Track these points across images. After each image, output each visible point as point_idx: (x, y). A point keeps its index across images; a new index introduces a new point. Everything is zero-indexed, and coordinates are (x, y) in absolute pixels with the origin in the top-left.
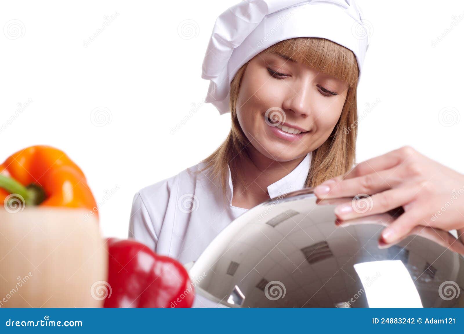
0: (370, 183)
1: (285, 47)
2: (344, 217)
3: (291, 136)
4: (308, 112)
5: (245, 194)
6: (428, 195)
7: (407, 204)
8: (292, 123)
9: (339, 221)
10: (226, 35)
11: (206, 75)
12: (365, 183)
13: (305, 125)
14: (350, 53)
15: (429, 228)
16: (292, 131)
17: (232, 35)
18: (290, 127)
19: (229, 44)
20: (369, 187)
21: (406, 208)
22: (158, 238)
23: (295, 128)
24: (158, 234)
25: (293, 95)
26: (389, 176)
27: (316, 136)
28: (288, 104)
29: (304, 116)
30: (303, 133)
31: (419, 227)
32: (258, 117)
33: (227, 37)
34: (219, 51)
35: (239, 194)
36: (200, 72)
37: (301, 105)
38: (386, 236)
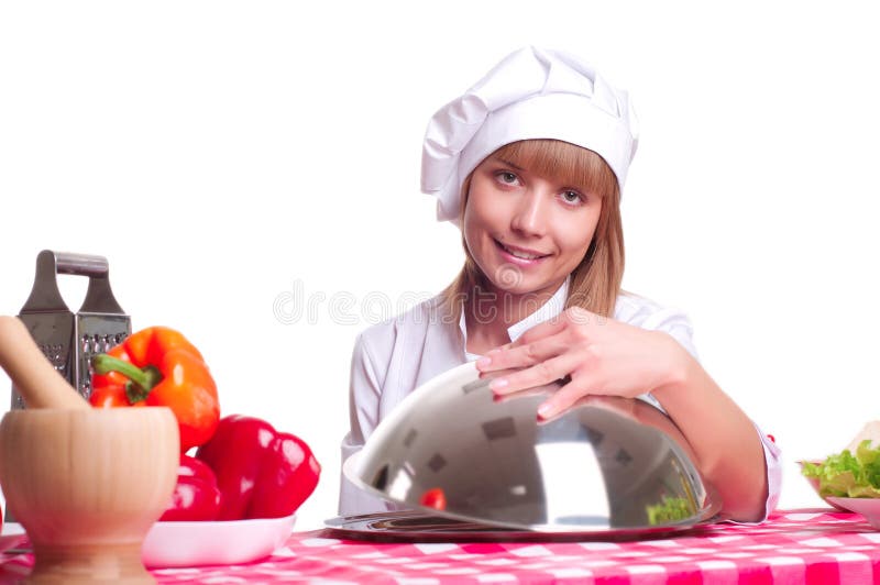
0: (534, 352)
1: (508, 153)
2: (500, 392)
3: (527, 262)
4: (542, 232)
5: (486, 335)
6: (596, 361)
7: (573, 372)
8: (523, 246)
9: (497, 397)
10: (441, 140)
11: (427, 188)
12: (529, 352)
13: (542, 247)
14: (593, 155)
15: (604, 397)
16: (526, 256)
17: (448, 139)
18: (521, 250)
19: (447, 151)
20: (533, 356)
21: (573, 376)
22: (382, 391)
23: (530, 252)
24: (381, 382)
25: (522, 210)
26: (555, 342)
27: (561, 260)
28: (516, 223)
29: (537, 236)
30: (541, 257)
31: (588, 397)
32: (485, 239)
33: (443, 142)
34: (436, 160)
35: (478, 335)
36: (418, 185)
37: (531, 224)
38: (541, 412)
